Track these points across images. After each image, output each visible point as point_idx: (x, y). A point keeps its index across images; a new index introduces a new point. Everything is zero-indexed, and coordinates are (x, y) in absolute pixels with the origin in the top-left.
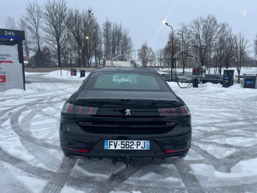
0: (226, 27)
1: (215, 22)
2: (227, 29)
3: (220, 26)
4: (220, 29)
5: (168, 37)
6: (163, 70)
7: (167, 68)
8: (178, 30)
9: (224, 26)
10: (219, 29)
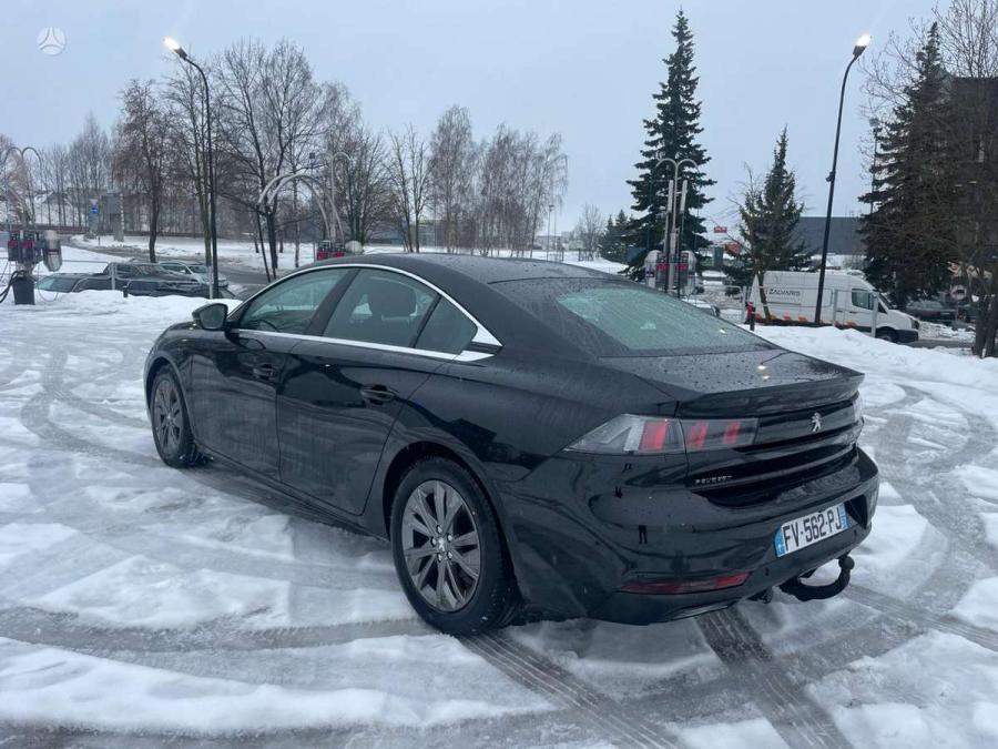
0: (342, 97)
1: (306, 76)
2: (346, 107)
3: (324, 93)
4: (323, 102)
5: (122, 104)
6: (94, 243)
7: (112, 237)
8: (168, 81)
9: (334, 95)
10: (319, 102)
